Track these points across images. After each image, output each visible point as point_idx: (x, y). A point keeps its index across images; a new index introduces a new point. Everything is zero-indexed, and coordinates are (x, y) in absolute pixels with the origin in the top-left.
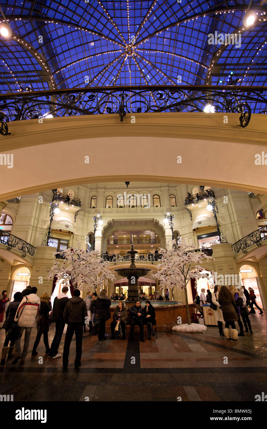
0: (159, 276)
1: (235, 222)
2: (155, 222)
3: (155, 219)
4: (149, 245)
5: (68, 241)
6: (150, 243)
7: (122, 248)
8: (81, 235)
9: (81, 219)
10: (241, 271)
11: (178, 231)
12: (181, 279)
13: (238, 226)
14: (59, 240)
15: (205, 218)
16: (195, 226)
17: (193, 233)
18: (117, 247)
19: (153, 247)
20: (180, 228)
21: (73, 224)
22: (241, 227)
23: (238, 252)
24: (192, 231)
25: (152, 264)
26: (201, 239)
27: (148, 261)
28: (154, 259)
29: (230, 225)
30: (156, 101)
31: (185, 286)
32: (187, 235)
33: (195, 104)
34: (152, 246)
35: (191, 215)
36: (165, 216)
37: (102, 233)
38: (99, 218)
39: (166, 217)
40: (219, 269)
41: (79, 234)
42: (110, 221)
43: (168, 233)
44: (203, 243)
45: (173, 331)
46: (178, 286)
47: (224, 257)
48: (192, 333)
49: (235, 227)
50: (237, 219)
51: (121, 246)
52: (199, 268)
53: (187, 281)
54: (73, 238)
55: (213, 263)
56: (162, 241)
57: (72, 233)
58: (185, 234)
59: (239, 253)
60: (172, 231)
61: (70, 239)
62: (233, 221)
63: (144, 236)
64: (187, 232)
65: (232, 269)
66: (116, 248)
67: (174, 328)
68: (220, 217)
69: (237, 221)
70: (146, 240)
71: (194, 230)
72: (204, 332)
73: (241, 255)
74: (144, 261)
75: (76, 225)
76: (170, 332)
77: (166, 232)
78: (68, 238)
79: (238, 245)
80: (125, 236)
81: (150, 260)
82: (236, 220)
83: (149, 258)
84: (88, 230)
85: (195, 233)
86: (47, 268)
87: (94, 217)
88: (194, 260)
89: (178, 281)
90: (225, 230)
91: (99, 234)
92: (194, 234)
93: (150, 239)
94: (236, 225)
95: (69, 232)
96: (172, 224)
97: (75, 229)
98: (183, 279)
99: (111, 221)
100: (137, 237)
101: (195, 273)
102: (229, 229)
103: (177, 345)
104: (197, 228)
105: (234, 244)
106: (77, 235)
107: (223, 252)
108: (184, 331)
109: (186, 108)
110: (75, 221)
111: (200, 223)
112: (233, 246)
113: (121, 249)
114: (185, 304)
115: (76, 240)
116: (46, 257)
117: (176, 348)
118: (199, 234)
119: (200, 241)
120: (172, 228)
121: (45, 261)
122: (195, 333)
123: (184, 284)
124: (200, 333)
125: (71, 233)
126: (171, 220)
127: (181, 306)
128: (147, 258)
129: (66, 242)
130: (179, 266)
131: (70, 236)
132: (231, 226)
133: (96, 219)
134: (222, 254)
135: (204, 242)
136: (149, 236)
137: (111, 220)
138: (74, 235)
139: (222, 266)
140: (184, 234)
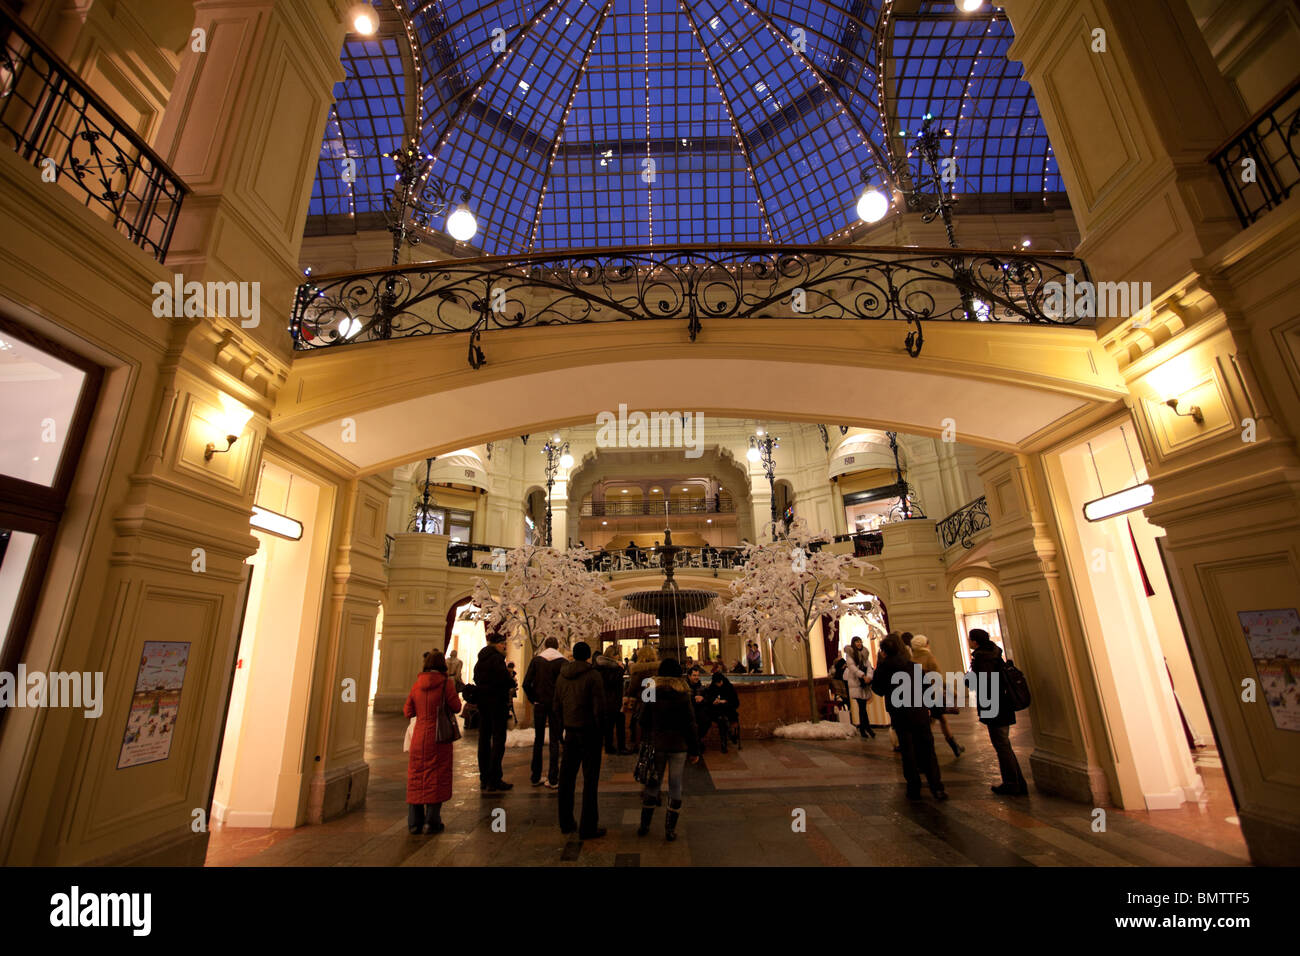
0: (736, 610)
1: (949, 458)
2: (722, 454)
3: (721, 447)
4: (700, 519)
5: (472, 514)
6: (702, 510)
7: (619, 528)
8: (508, 496)
9: (506, 450)
10: (958, 595)
11: (787, 481)
12: (797, 617)
13: (956, 470)
14: (447, 512)
15: (866, 445)
16: (837, 469)
17: (832, 487)
18: (605, 523)
19: (713, 523)
20: (793, 474)
21: (483, 465)
22: (966, 473)
23: (951, 543)
24: (829, 483)
25: (716, 575)
26: (855, 504)
27: (702, 569)
28: (719, 561)
29: (935, 466)
30: (723, 85)
31: (807, 634)
32: (813, 494)
33: (845, 98)
34: (709, 521)
35: (826, 435)
36: (752, 441)
37: (568, 488)
38: (561, 449)
39: (755, 443)
40: (899, 589)
41: (501, 494)
42: (591, 453)
43: (760, 487)
44: (860, 518)
45: (777, 737)
46: (789, 635)
47: (915, 556)
48: (820, 739)
49: (948, 472)
50: (955, 450)
51: (615, 521)
52: (841, 591)
53: (810, 621)
54: (486, 505)
55: (884, 573)
56: (741, 509)
57: (483, 491)
58: (808, 491)
59: (953, 546)
60: (772, 482)
61: (477, 508)
62: (944, 456)
63: (685, 490)
64: (813, 483)
65: (933, 588)
66: (600, 528)
67: (778, 731)
68: (909, 444)
69: (956, 455)
70: (690, 502)
71: (835, 479)
72: (848, 737)
73: (958, 552)
74: (690, 568)
75: (491, 469)
76: (770, 739)
77: (753, 485)
78: (470, 506)
79: (951, 526)
80: (625, 491)
81: (705, 565)
82: (952, 453)
83: (705, 559)
84: (528, 482)
85: (837, 489)
86: (427, 593)
87: (547, 445)
88: (828, 573)
89: (789, 623)
90: (921, 481)
91: (559, 493)
92: (832, 490)
93: (704, 501)
94: (951, 468)
95: (474, 488)
96: (771, 463)
97: (491, 479)
98: (802, 616)
99: (594, 453)
100: (663, 492)
101: (830, 602)
102: (931, 479)
103: (786, 759)
104: (843, 475)
105: (941, 523)
106: (497, 497)
107: (910, 545)
108: (801, 736)
109: (815, 109)
110: (489, 457)
111: (850, 460)
112: (939, 527)
113: (614, 530)
114: (806, 678)
115: (495, 511)
116: (423, 564)
117: (784, 764)
118: (846, 491)
119: (851, 510)
120: (770, 475)
121: (423, 575)
122: (827, 739)
123: (803, 630)
124: (838, 738)
125: (478, 491)
126: (770, 453)
127: (795, 683)
128: (700, 561)
129: (467, 518)
130: (792, 587)
131: (477, 499)
132: (938, 469)
133: (551, 452)
134: (908, 548)
135: (860, 513)
136: (701, 490)
137: (594, 451)
138: (487, 498)
139: (907, 582)
140: (804, 489)
